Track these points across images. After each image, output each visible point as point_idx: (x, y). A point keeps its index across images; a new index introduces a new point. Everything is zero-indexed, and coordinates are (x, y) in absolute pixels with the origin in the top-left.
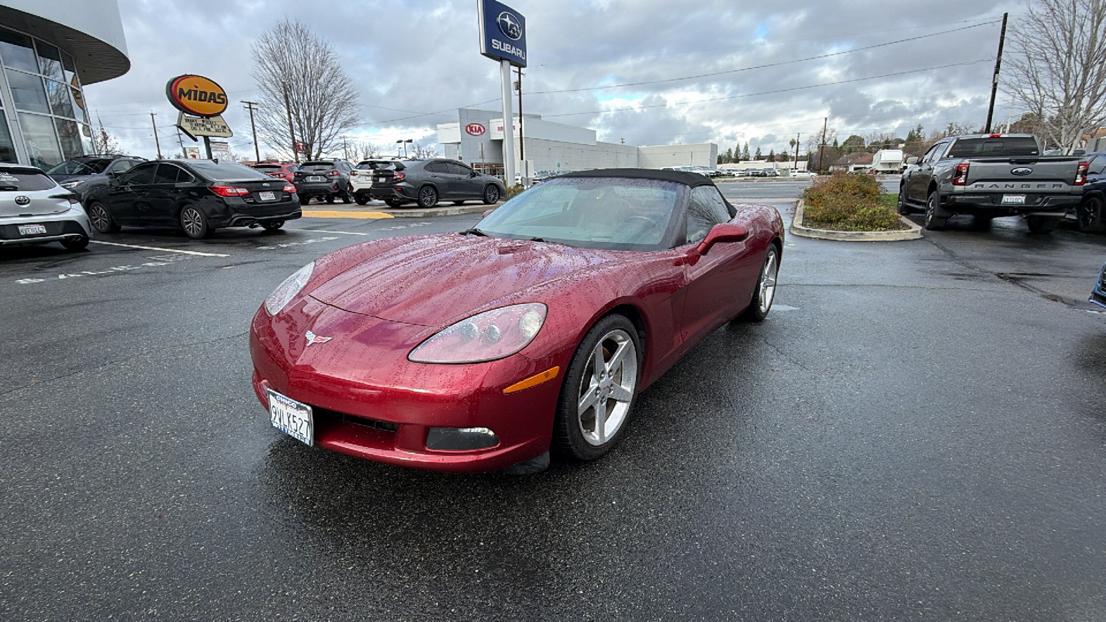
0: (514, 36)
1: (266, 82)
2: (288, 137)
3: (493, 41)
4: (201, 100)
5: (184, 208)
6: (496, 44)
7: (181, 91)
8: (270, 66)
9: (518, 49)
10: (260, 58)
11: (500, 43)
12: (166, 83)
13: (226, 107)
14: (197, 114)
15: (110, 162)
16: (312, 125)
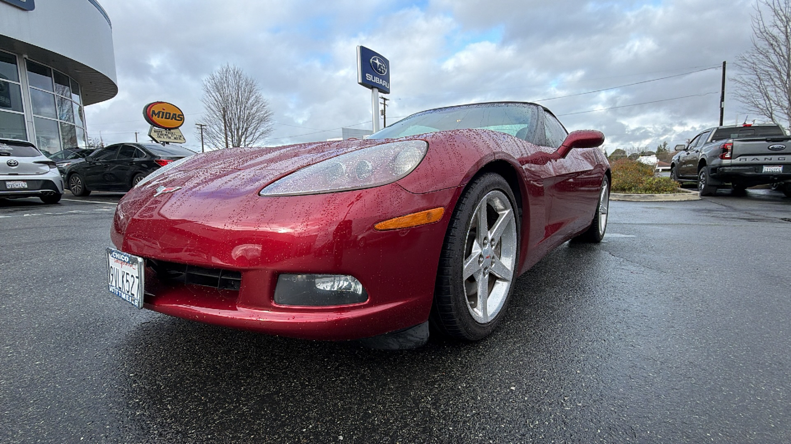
0: (381, 73)
1: (210, 105)
2: (223, 142)
3: (367, 75)
4: (166, 118)
5: (136, 176)
6: (369, 77)
7: (154, 112)
8: (214, 94)
9: (384, 81)
10: (208, 89)
11: (372, 76)
12: (144, 107)
13: (183, 123)
14: (163, 128)
15: (94, 151)
16: (240, 134)
